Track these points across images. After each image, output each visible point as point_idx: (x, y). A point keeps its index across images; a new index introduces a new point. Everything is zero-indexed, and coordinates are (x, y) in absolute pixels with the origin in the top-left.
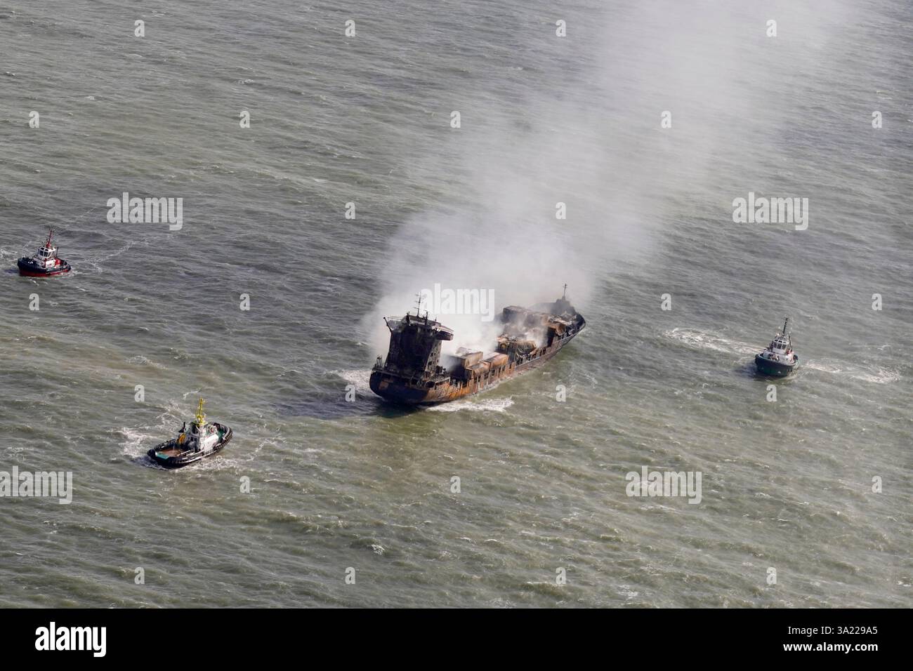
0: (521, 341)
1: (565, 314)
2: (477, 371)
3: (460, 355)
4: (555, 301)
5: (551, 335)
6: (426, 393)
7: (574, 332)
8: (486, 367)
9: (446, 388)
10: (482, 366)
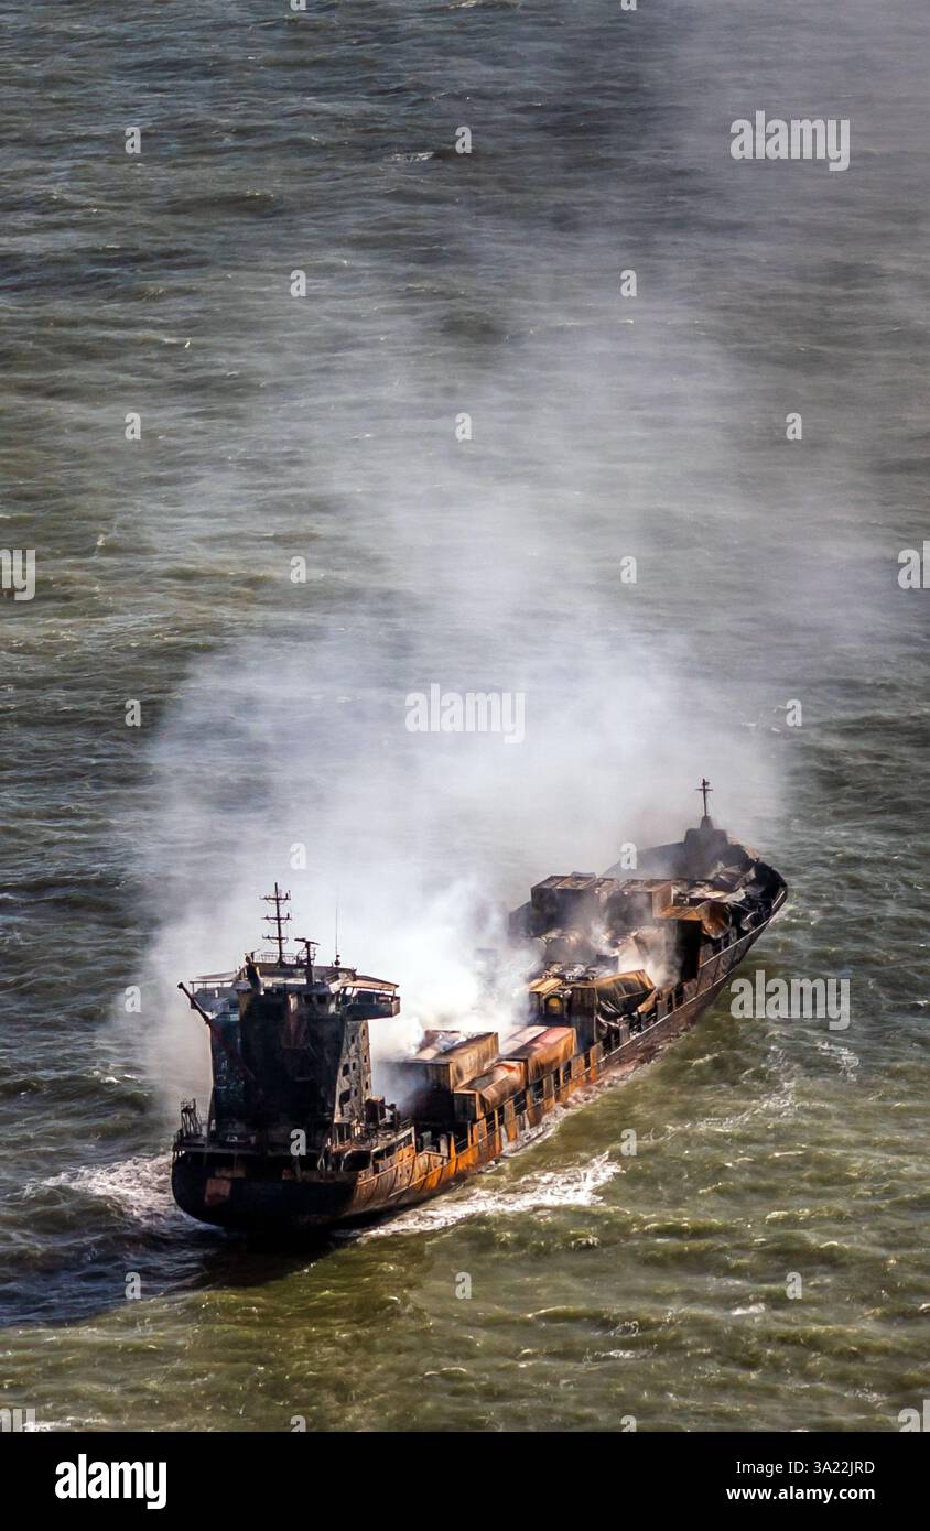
0: (605, 977)
1: (720, 870)
2: (490, 1093)
3: (429, 1055)
4: (680, 838)
5: (689, 944)
6: (348, 1189)
7: (756, 921)
8: (516, 1076)
9: (408, 1163)
10: (501, 1074)
